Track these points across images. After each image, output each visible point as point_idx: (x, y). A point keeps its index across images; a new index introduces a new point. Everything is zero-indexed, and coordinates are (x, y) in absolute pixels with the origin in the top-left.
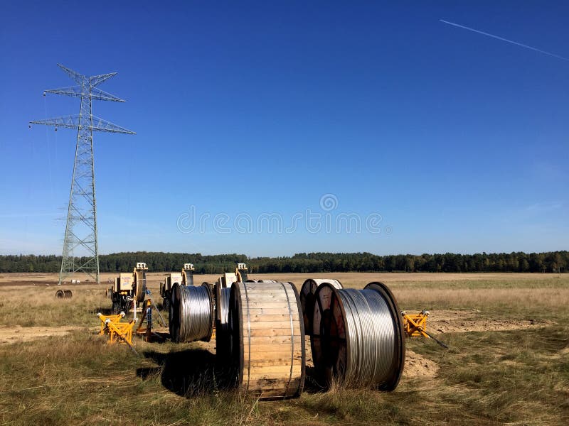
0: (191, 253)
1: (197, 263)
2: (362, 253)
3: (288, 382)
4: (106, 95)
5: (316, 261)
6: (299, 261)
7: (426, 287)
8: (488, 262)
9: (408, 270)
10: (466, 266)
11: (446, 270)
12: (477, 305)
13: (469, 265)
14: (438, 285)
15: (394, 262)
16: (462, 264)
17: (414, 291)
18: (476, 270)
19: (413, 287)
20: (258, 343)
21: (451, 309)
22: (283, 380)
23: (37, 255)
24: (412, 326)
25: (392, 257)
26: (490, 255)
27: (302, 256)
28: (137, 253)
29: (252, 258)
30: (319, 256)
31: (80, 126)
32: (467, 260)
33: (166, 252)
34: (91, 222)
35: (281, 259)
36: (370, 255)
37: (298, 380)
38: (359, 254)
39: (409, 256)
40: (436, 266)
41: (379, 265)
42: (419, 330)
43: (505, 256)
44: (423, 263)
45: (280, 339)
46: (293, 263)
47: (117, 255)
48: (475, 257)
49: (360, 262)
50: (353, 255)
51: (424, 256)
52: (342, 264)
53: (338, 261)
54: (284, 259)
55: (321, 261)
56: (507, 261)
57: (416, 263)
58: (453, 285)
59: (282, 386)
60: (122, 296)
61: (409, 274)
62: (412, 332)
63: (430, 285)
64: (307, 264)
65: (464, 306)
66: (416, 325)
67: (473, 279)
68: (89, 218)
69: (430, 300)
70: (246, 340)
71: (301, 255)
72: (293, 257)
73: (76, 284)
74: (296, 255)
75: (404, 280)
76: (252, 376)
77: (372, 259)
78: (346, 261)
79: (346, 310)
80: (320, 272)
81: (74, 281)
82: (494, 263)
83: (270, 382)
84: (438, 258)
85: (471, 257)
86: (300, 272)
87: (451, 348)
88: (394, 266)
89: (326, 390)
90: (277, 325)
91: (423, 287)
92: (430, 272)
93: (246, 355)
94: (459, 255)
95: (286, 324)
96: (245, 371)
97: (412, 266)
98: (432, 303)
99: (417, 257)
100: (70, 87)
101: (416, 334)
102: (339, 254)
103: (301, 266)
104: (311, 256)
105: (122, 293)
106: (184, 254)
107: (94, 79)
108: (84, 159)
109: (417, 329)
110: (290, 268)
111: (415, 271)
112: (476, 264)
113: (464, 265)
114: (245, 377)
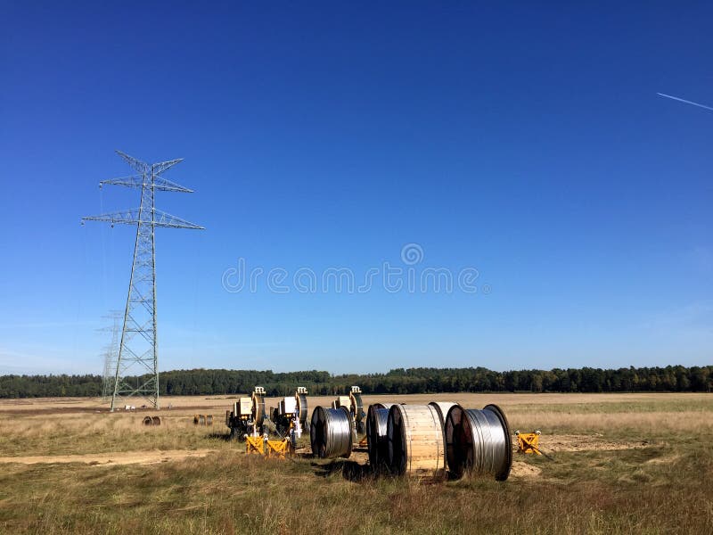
0: (260, 371)
1: (268, 382)
2: (475, 367)
3: (435, 472)
4: (171, 185)
5: (418, 379)
6: (397, 379)
7: (554, 411)
8: (636, 379)
9: (535, 390)
10: (609, 384)
11: (583, 389)
12: (601, 430)
13: (613, 384)
14: (569, 408)
15: (517, 379)
16: (603, 381)
17: (537, 416)
18: (622, 389)
19: (539, 411)
20: (416, 445)
21: (573, 434)
22: (432, 470)
23: (70, 375)
24: (525, 444)
25: (513, 373)
26: (640, 369)
27: (399, 372)
28: (193, 371)
29: (335, 376)
30: (421, 373)
31: (141, 221)
32: (610, 376)
33: (228, 369)
34: (151, 334)
35: (373, 376)
36: (485, 370)
37: (442, 470)
38: (471, 370)
39: (535, 372)
40: (571, 384)
41: (497, 383)
42: (532, 448)
43: (659, 371)
44: (553, 380)
45: (430, 442)
46: (389, 381)
47: (170, 373)
48: (620, 372)
49: (474, 379)
50: (464, 370)
51: (555, 371)
52: (450, 382)
53: (445, 379)
54: (377, 376)
55: (423, 379)
56: (661, 378)
57: (545, 381)
58: (586, 409)
59: (431, 474)
60: (242, 420)
61: (536, 395)
62: (526, 450)
63: (558, 409)
64: (405, 383)
65: (588, 431)
66: (529, 443)
67: (614, 401)
68: (149, 330)
69: (553, 425)
70: (408, 443)
71: (397, 371)
72: (388, 375)
73: (131, 410)
74: (392, 371)
75: (527, 402)
76: (412, 466)
77: (488, 375)
78: (455, 378)
79: (472, 423)
80: (422, 393)
81: (128, 407)
82: (645, 380)
83: (424, 471)
84: (572, 374)
85: (615, 372)
86: (398, 393)
87: (557, 460)
88: (516, 385)
89: (459, 478)
90: (428, 433)
91: (549, 410)
92: (563, 392)
93: (409, 452)
94: (600, 370)
95: (433, 432)
96: (408, 463)
97: (539, 385)
98: (554, 428)
99: (545, 373)
100: (130, 176)
101: (529, 451)
102: (447, 369)
103: (399, 385)
104: (411, 372)
105: (243, 417)
106: (251, 372)
107: (157, 167)
108: (144, 260)
109: (530, 446)
110: (385, 389)
111: (544, 392)
112: (622, 382)
113: (607, 384)
114: (408, 467)
